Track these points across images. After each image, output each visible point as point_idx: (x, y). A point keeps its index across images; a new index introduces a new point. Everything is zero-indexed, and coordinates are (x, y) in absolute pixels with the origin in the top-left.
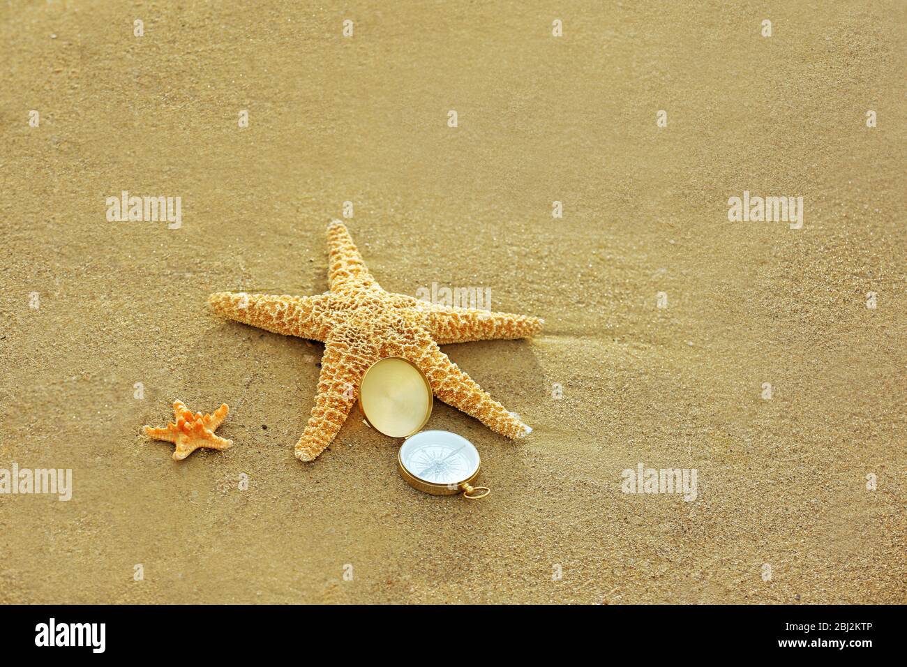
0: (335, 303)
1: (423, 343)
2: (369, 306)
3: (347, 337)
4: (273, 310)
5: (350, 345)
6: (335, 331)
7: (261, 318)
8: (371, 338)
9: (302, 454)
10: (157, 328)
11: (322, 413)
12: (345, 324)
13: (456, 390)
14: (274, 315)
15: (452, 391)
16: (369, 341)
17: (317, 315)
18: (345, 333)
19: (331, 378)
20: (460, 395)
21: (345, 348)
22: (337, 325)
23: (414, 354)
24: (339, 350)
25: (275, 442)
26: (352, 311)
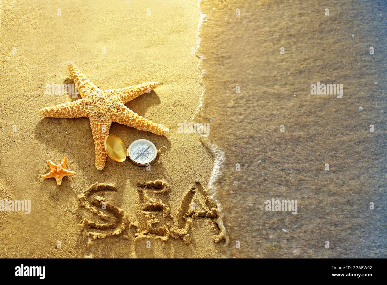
0: (87, 103)
1: (124, 109)
2: (100, 101)
3: (97, 116)
4: (66, 111)
5: (99, 119)
6: (92, 115)
7: (62, 115)
8: (106, 114)
9: (99, 168)
10: (26, 130)
11: (100, 149)
12: (95, 111)
13: (141, 125)
14: (67, 113)
15: (139, 125)
16: (106, 116)
17: (83, 109)
18: (96, 115)
19: (98, 134)
20: (143, 126)
21: (98, 121)
22: (92, 112)
23: (122, 115)
24: (97, 123)
25: (87, 165)
26: (95, 105)
